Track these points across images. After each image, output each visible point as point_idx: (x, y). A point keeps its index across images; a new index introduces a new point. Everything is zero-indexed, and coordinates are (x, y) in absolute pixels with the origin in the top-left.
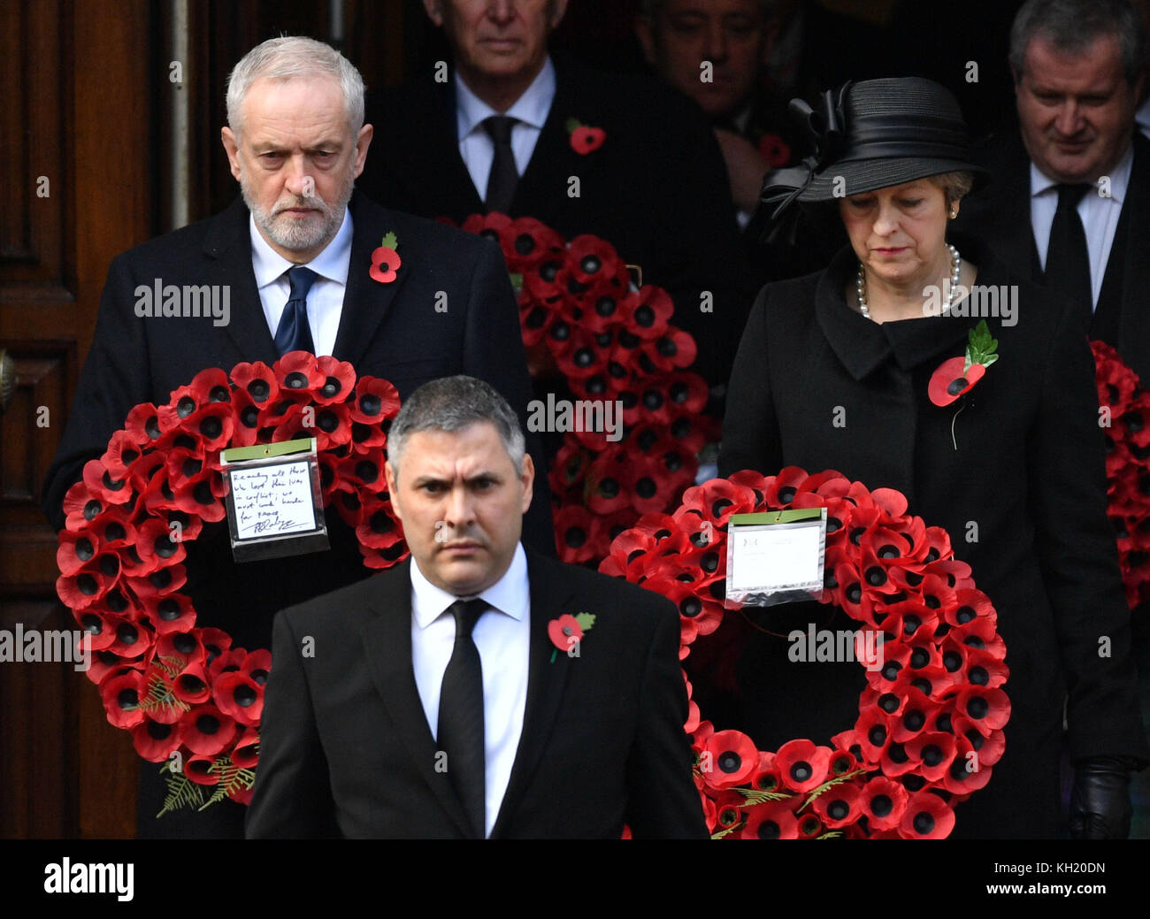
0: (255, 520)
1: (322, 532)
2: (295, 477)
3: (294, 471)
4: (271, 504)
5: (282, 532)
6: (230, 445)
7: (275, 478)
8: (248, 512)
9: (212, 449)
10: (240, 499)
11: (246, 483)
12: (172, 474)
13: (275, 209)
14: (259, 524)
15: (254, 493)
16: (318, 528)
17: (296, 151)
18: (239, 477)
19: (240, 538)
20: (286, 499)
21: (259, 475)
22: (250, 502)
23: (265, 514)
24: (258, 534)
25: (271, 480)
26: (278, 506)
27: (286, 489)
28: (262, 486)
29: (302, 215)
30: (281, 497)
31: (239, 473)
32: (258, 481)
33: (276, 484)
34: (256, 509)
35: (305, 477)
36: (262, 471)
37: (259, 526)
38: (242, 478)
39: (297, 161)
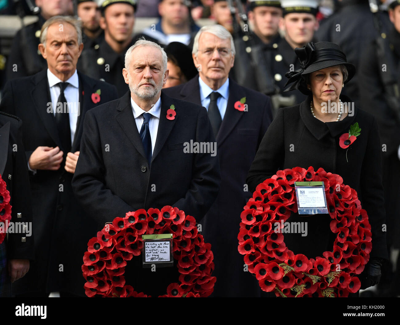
0: (151, 257)
1: (172, 262)
2: (165, 245)
3: (165, 244)
4: (157, 253)
5: (159, 261)
6: (145, 234)
7: (159, 245)
8: (149, 254)
9: (140, 234)
10: (147, 251)
11: (150, 246)
12: (126, 240)
13: (139, 84)
14: (152, 258)
15: (152, 249)
16: (170, 261)
17: (147, 66)
18: (148, 244)
19: (146, 261)
20: (162, 252)
21: (154, 244)
22: (150, 251)
23: (154, 255)
24: (152, 261)
25: (158, 245)
26: (159, 253)
27: (162, 249)
28: (155, 247)
29: (148, 86)
30: (160, 251)
31: (148, 243)
32: (153, 246)
33: (159, 247)
34: (152, 254)
35: (169, 246)
36: (155, 243)
37: (152, 259)
38: (149, 244)
39: (147, 69)
